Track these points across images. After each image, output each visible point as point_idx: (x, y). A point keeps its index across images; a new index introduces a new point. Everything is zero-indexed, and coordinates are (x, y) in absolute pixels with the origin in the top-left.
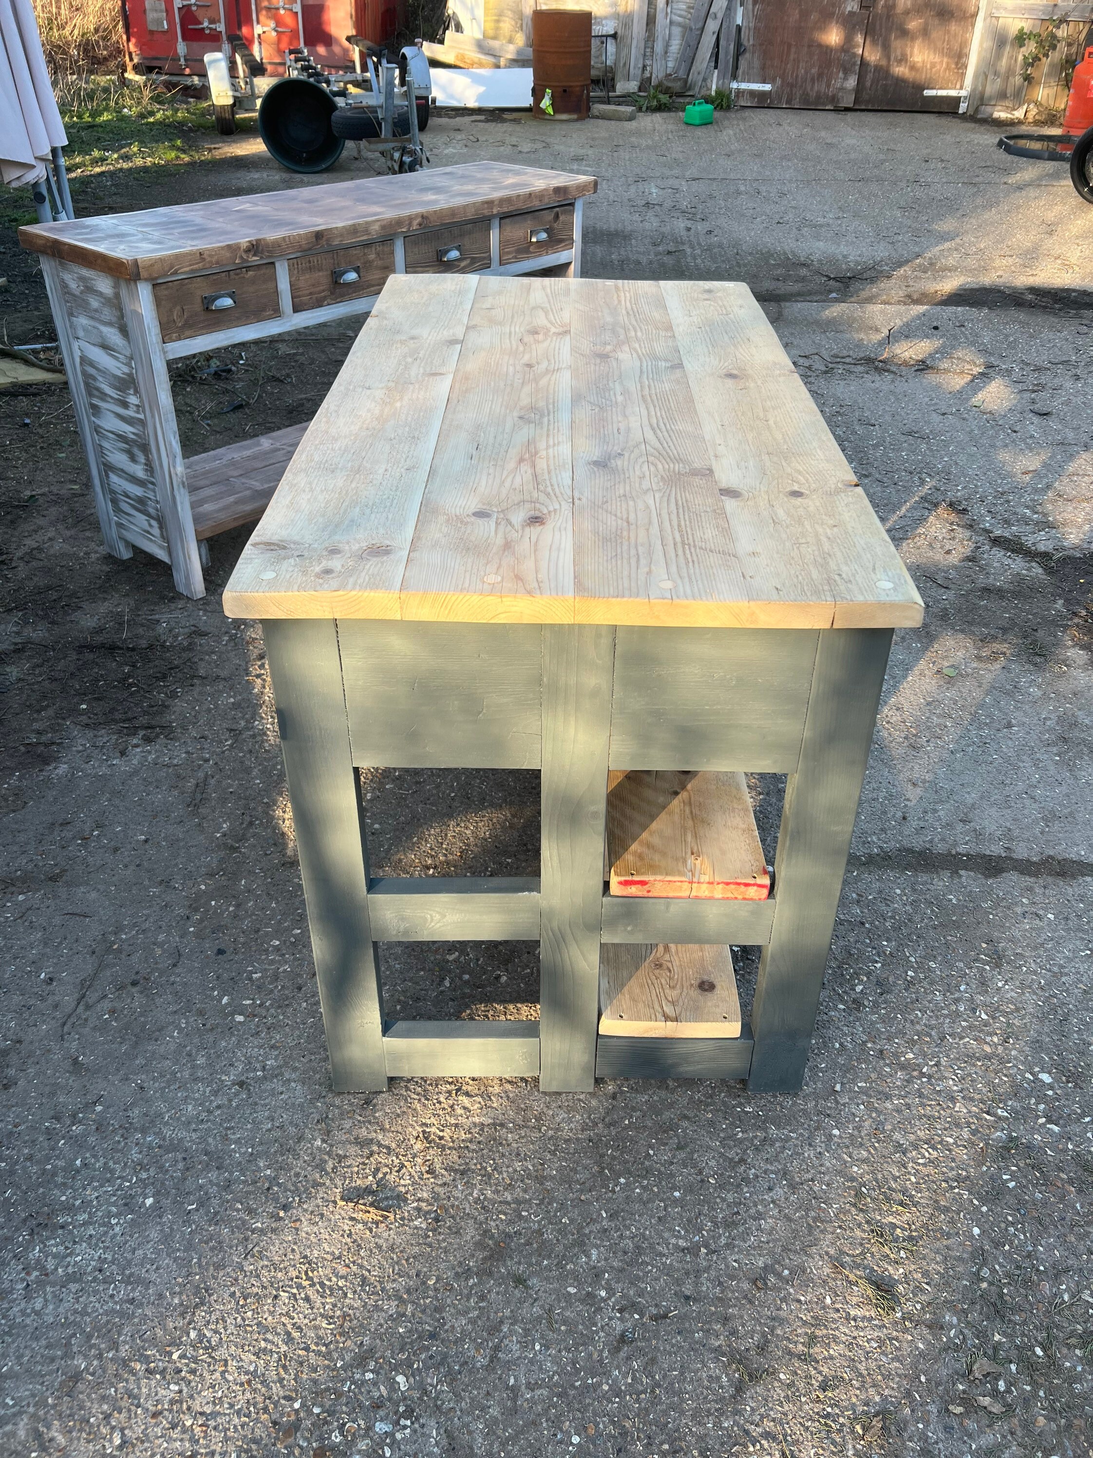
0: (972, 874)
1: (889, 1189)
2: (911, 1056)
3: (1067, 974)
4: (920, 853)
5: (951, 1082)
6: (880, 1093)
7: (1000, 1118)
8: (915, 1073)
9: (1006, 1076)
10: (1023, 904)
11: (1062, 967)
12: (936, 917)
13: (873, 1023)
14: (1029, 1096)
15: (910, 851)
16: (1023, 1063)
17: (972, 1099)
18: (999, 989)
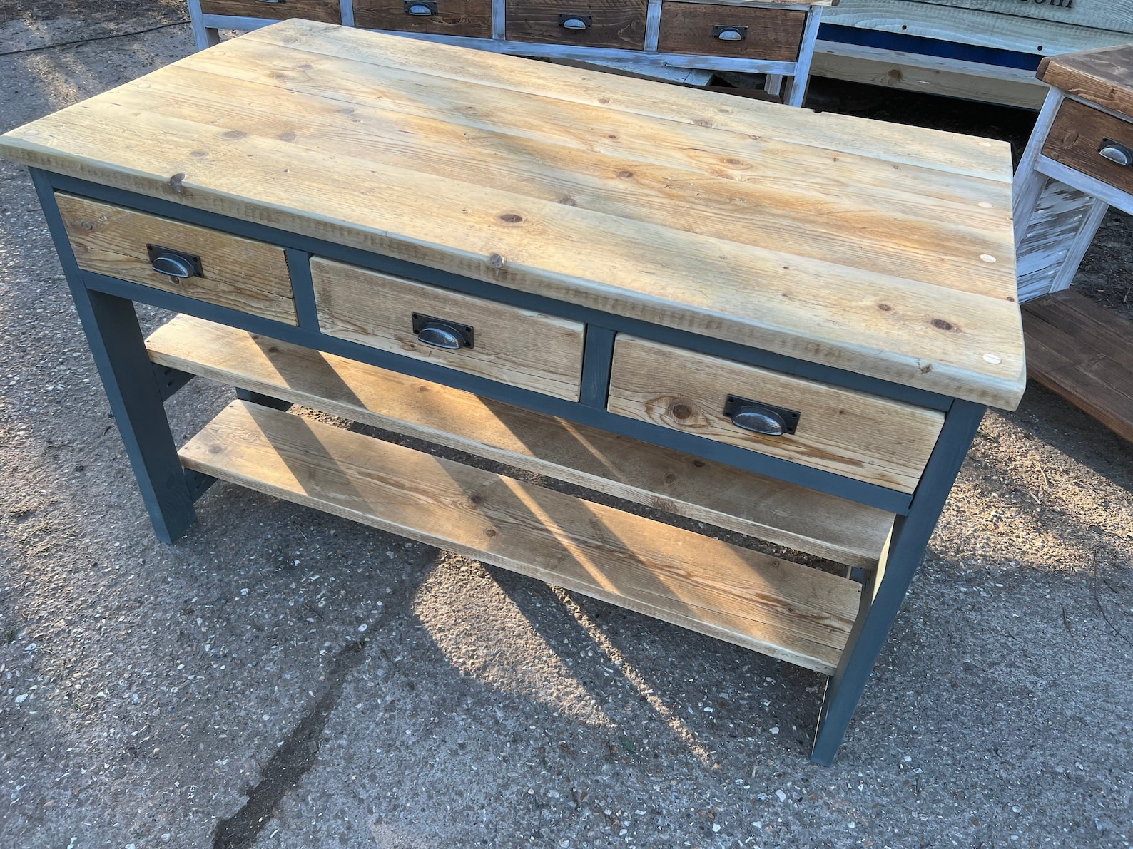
0: (237, 809)
1: (60, 550)
2: (121, 619)
3: (70, 802)
4: (298, 776)
5: (80, 630)
6: (116, 583)
7: (30, 642)
8: (107, 614)
9: (50, 671)
10: (164, 830)
11: (80, 804)
12: (216, 731)
13: (165, 611)
14: (23, 675)
15: (306, 769)
16: (46, 691)
17: (58, 635)
18: (110, 727)
